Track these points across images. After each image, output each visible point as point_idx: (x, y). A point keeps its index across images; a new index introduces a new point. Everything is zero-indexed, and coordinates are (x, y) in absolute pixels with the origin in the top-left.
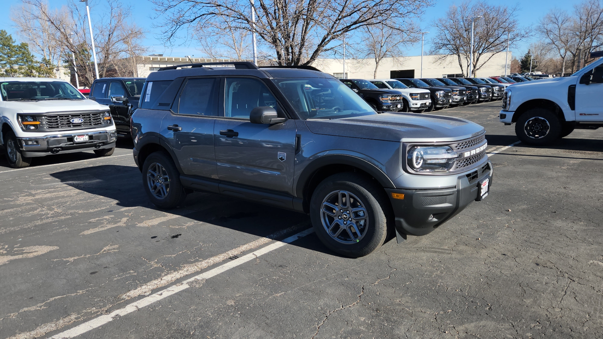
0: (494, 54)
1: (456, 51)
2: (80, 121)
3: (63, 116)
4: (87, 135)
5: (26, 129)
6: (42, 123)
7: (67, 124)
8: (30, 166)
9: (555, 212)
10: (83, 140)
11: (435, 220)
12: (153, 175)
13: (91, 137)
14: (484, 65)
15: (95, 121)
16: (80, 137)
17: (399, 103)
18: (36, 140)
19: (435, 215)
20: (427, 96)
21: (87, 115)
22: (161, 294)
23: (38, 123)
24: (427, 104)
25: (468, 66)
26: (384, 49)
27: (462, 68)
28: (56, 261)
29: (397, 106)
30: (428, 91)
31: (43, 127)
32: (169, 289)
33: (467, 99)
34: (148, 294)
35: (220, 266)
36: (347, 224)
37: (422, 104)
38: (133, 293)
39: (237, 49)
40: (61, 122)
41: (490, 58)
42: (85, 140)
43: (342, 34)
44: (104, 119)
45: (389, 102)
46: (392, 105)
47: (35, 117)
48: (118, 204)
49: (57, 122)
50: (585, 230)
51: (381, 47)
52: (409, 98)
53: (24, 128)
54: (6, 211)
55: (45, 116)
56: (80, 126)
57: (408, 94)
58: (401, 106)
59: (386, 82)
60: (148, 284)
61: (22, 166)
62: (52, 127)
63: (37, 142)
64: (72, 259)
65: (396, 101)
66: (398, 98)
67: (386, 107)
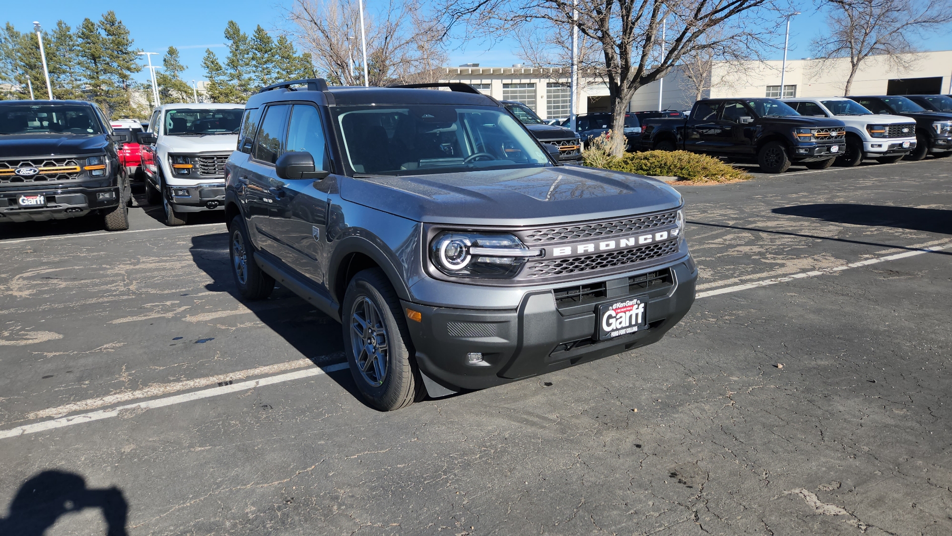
3: (221, 158)
5: (178, 174)
6: (195, 168)
8: (187, 224)
11: (485, 364)
12: (237, 249)
17: (835, 143)
18: (188, 190)
19: (485, 357)
20: (906, 130)
22: (71, 420)
23: (190, 166)
24: (906, 145)
28: (35, 354)
29: (829, 149)
30: (912, 120)
31: (195, 172)
34: (60, 416)
35: (191, 394)
36: (375, 353)
37: (893, 146)
40: (218, 165)
45: (813, 140)
46: (818, 147)
47: (186, 157)
49: (214, 165)
51: (866, 34)
52: (866, 134)
53: (174, 172)
55: (198, 157)
57: (863, 126)
58: (839, 149)
59: (822, 102)
60: (78, 403)
61: (176, 223)
62: (208, 173)
63: (188, 192)
65: (829, 138)
66: (834, 134)
67: (806, 150)
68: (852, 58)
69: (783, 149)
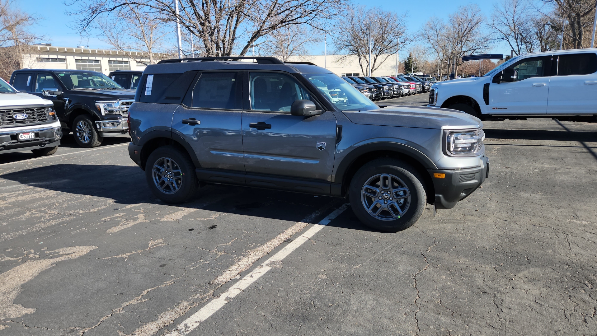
0: (388, 56)
2: (24, 117)
3: (4, 112)
4: (32, 132)
7: (9, 120)
10: (29, 138)
11: (463, 194)
12: (158, 170)
13: (37, 135)
15: (40, 117)
16: (26, 135)
21: (31, 110)
22: (251, 276)
25: (367, 66)
27: (362, 68)
32: (254, 271)
34: (238, 277)
35: (283, 249)
36: (388, 203)
38: (224, 278)
39: (146, 42)
41: (385, 59)
42: (31, 138)
44: (49, 114)
51: (288, 45)
56: (22, 122)
60: (230, 269)
68: (284, 57)
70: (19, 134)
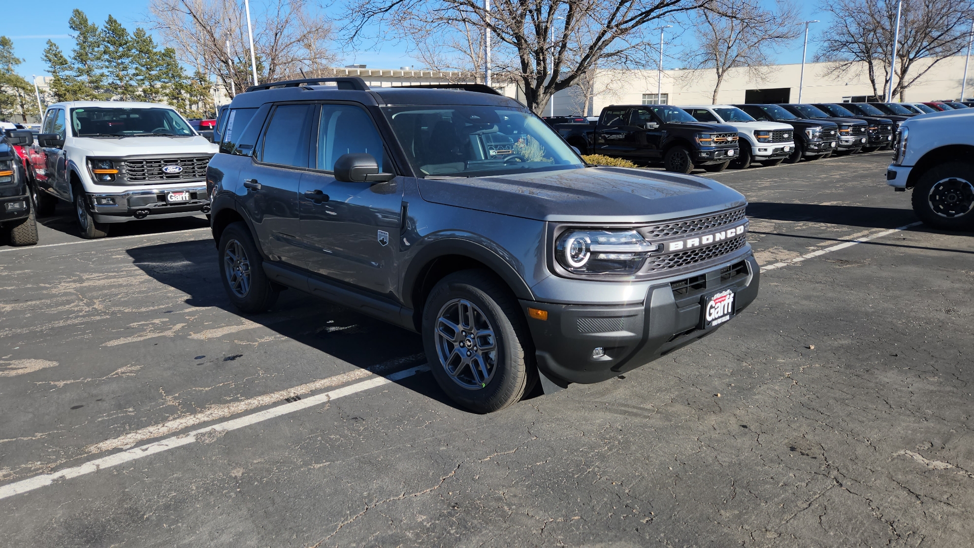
0: (938, 60)
1: (867, 55)
2: (177, 171)
3: (151, 162)
4: (187, 192)
5: (99, 180)
6: (120, 172)
7: (159, 174)
8: (108, 236)
9: (896, 355)
10: (181, 199)
11: (607, 358)
12: (231, 259)
13: (193, 195)
14: (918, 79)
15: (202, 170)
16: (177, 195)
17: (731, 147)
18: (112, 197)
19: (606, 351)
20: (786, 136)
21: (189, 161)
22: (146, 449)
23: (115, 171)
24: (787, 150)
25: (887, 81)
26: (733, 52)
27: (874, 85)
28: (39, 385)
29: (726, 153)
30: (790, 127)
31: (122, 178)
32: (164, 442)
33: (869, 141)
34: (129, 446)
35: (263, 412)
36: (471, 356)
37: (776, 150)
39: (473, 55)
40: (148, 170)
41: (929, 67)
42: (184, 199)
43: (633, 27)
45: (713, 145)
46: (717, 151)
47: (112, 162)
48: (187, 301)
49: (143, 170)
50: (932, 392)
51: (729, 48)
52: (754, 139)
53: (95, 179)
54: (29, 303)
55: (125, 161)
56: (178, 177)
57: (751, 132)
58: (735, 153)
59: (714, 110)
60: (140, 432)
61: (96, 235)
62: (136, 179)
63: (113, 200)
64: (61, 384)
65: (726, 143)
66: (730, 139)
67: (707, 154)
68: (718, 69)
69: (687, 153)
70: (169, 193)
